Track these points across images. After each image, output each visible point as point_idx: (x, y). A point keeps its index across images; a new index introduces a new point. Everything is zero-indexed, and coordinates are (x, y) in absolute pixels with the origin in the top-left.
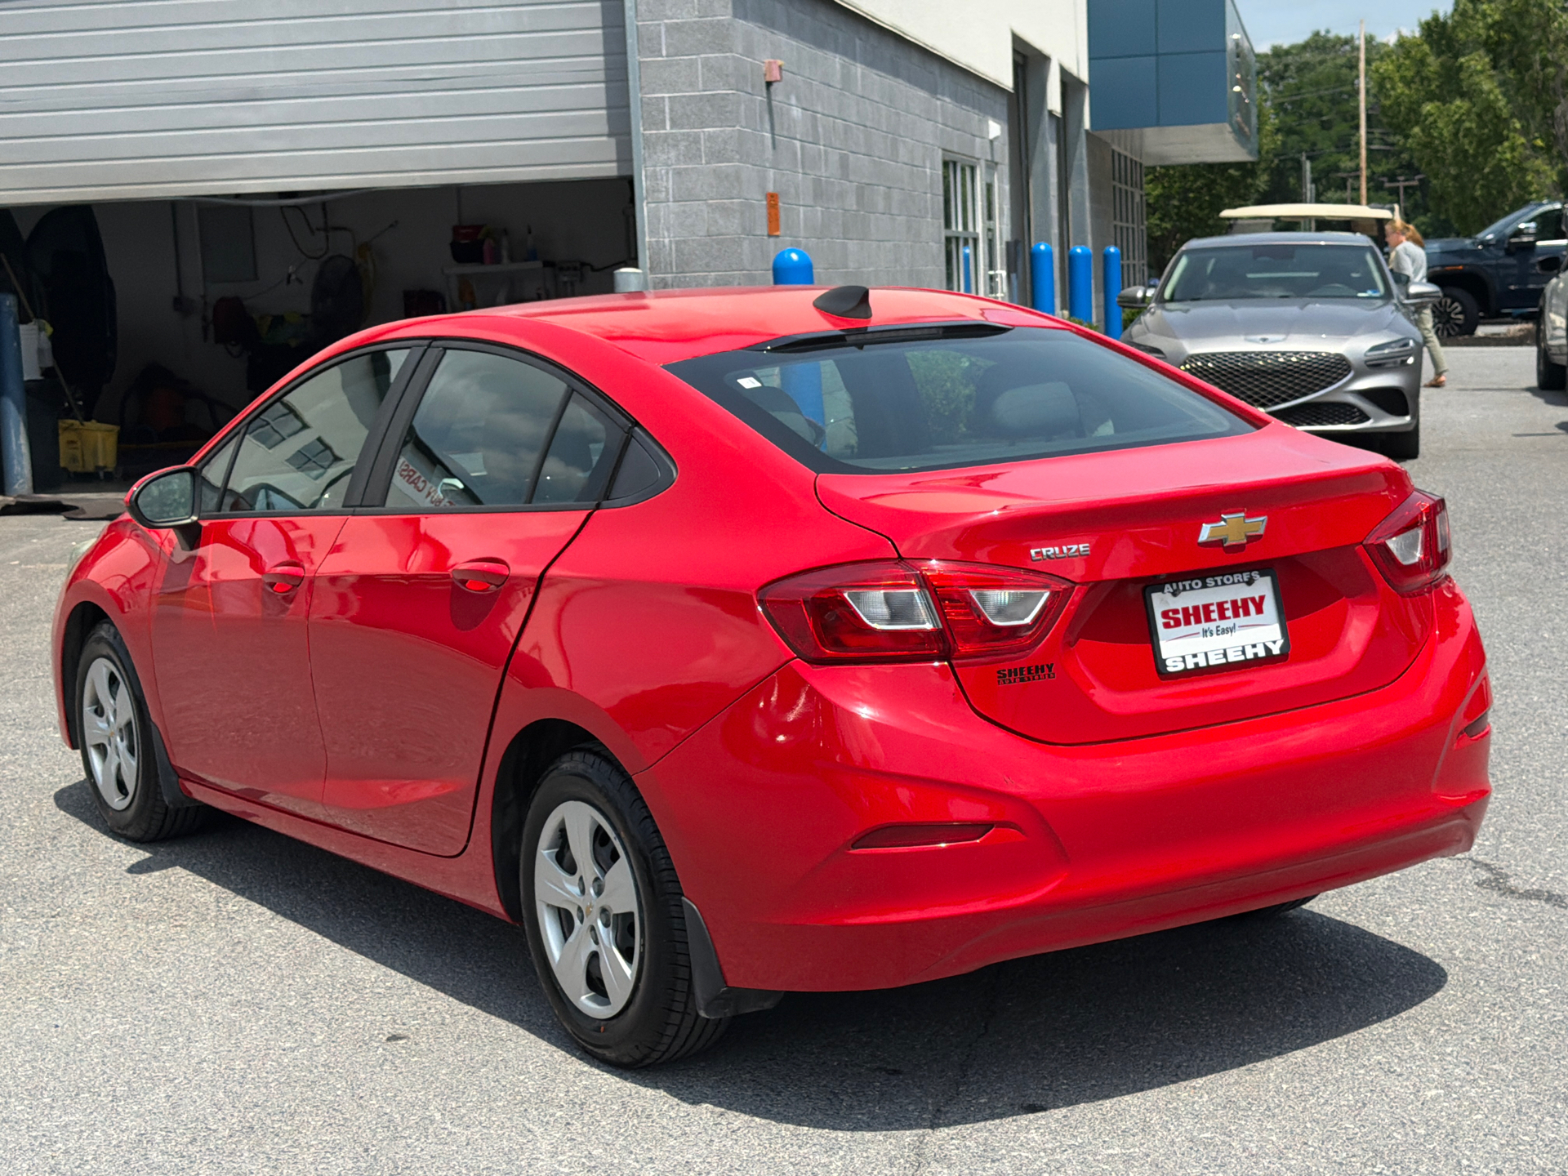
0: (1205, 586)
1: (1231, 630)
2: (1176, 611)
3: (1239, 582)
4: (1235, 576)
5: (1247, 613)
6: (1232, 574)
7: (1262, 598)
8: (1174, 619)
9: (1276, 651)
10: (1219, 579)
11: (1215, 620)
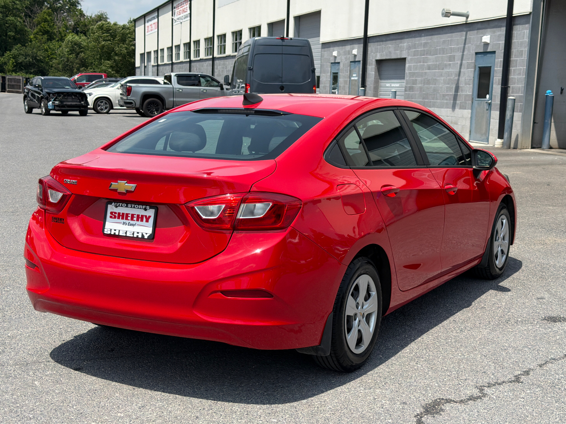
0: (127, 206)
1: (133, 225)
2: (115, 213)
3: (140, 208)
4: (140, 206)
5: (142, 220)
6: (139, 205)
7: (150, 217)
8: (114, 215)
9: (146, 237)
10: (133, 205)
11: (129, 220)
